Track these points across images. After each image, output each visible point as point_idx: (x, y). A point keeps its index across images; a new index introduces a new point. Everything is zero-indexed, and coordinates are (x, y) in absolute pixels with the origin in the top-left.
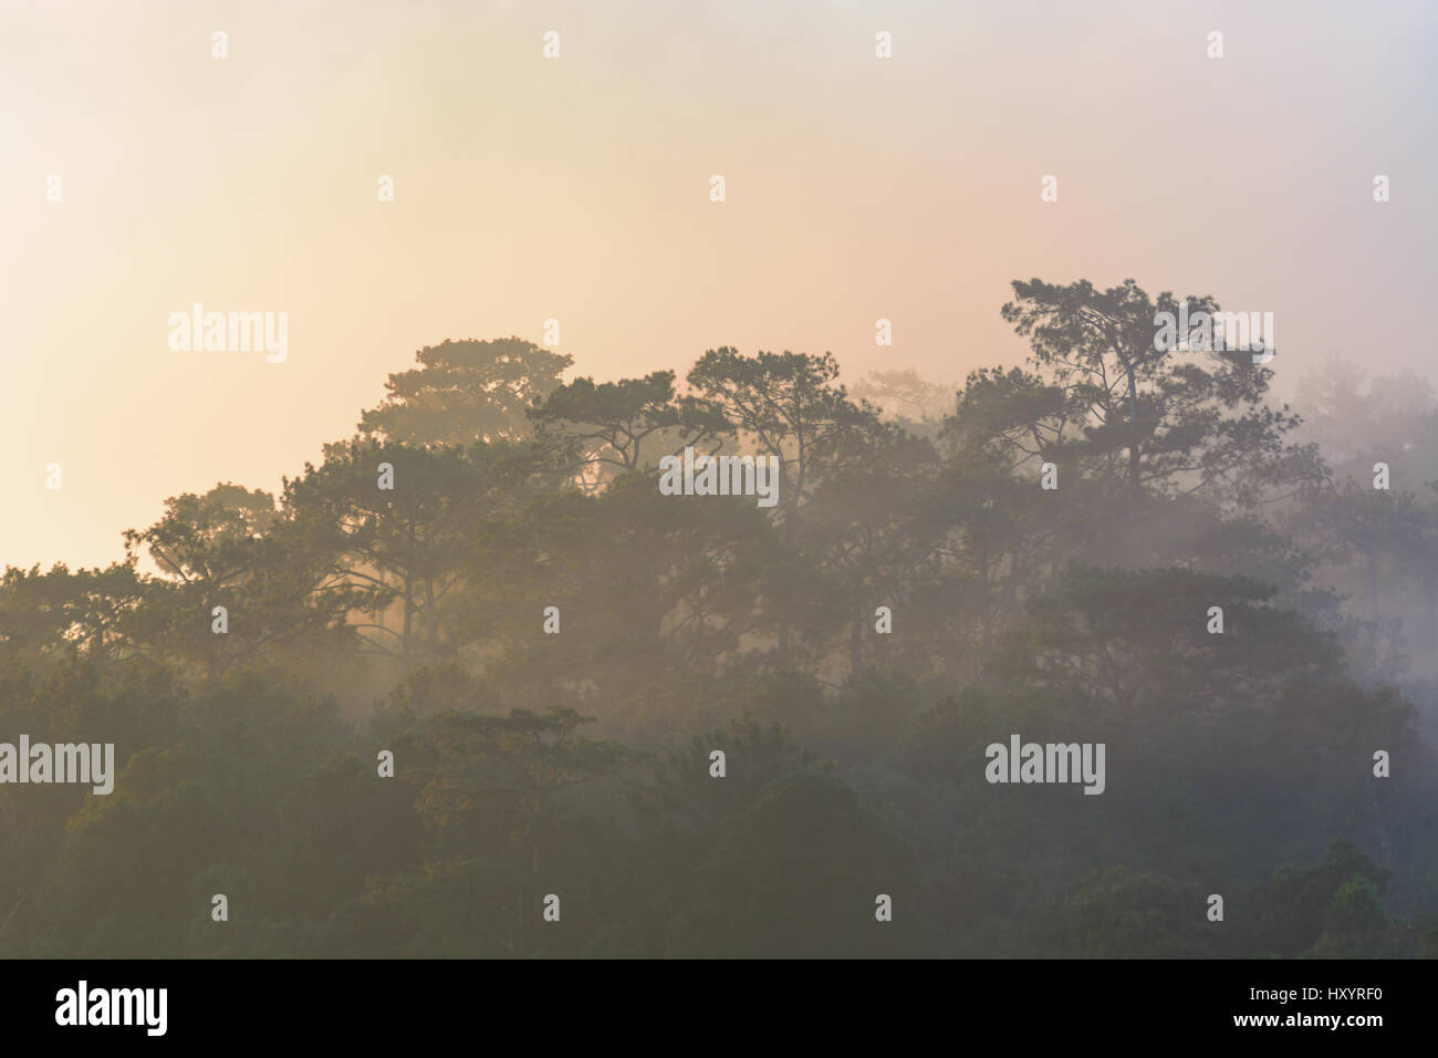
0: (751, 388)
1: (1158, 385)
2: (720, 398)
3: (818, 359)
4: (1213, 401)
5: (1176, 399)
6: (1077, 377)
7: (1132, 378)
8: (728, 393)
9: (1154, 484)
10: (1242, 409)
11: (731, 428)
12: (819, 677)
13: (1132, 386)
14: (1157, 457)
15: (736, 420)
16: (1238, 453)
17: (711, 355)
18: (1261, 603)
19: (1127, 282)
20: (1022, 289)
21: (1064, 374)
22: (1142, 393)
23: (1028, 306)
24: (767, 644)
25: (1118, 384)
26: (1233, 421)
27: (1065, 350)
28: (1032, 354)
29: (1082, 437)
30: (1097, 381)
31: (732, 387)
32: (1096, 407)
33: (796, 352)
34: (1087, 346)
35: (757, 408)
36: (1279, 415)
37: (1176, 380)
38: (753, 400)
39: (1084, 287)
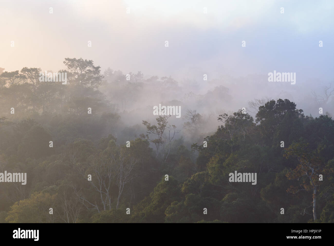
0: (29, 73)
1: (85, 72)
2: (25, 74)
3: (38, 69)
4: (92, 74)
5: (87, 74)
6: (73, 71)
7: (81, 71)
8: (26, 73)
9: (84, 86)
10: (96, 75)
11: (27, 78)
12: (39, 112)
13: (81, 72)
14: (85, 82)
15: (27, 77)
16: (96, 81)
17: (24, 68)
18: (99, 102)
19: (81, 58)
20: (66, 59)
21: (72, 71)
22: (83, 73)
23: (67, 61)
24: (31, 108)
25: (79, 72)
26: (95, 77)
27: (72, 67)
28: (68, 68)
29: (75, 79)
30: (76, 72)
31: (27, 73)
32: (76, 75)
33: (35, 68)
34: (75, 67)
35: (30, 76)
36: (101, 76)
37: (87, 71)
38: (30, 74)
39: (75, 59)
